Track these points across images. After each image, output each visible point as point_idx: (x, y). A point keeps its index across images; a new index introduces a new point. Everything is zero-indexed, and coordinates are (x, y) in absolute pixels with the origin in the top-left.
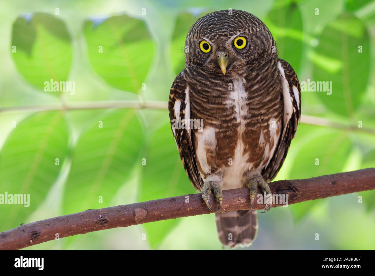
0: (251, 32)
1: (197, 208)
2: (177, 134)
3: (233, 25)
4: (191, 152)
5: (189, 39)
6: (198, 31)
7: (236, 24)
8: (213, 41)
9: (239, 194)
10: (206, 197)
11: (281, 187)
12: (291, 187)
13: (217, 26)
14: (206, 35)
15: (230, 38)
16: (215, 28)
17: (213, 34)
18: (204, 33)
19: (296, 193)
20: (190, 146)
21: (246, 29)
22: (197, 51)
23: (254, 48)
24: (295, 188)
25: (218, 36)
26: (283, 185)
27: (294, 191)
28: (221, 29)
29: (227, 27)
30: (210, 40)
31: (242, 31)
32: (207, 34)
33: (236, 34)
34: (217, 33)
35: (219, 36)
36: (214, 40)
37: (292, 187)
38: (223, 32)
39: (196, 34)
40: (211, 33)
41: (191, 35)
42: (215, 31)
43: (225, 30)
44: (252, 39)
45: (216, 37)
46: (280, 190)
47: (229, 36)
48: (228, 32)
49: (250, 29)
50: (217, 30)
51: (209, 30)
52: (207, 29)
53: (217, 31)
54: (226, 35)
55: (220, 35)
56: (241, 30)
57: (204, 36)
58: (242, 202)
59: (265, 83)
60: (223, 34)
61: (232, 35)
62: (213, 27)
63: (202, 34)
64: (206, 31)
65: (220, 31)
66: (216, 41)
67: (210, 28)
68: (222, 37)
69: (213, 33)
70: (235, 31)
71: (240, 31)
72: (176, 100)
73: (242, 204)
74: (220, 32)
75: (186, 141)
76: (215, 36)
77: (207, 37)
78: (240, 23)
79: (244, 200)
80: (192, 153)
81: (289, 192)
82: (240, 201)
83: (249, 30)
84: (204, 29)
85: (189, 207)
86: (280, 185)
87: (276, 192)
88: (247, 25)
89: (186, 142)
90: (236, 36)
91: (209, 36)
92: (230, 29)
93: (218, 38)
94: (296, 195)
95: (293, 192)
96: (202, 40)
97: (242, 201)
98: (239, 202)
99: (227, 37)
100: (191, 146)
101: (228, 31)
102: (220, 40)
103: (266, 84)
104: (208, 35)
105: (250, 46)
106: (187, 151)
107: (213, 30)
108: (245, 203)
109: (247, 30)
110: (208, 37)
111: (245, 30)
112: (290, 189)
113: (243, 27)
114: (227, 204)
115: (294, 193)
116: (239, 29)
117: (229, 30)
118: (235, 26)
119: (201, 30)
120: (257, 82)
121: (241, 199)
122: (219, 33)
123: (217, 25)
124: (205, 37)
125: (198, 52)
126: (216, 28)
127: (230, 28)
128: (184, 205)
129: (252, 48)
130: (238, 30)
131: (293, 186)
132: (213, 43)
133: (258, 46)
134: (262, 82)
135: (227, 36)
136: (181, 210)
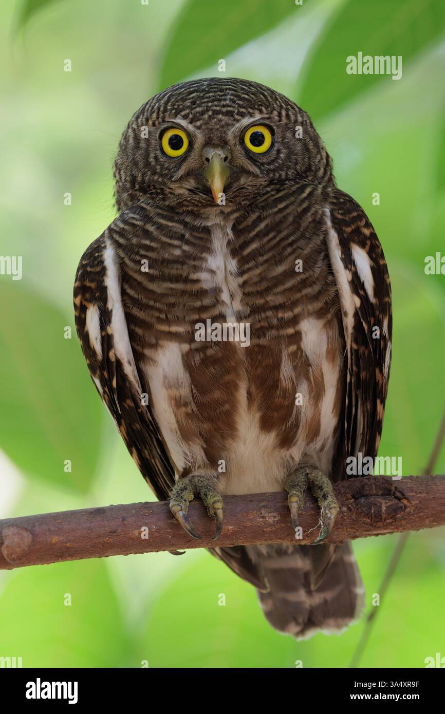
0: (284, 120)
1: (156, 531)
2: (107, 390)
3: (246, 96)
4: (148, 427)
5: (134, 130)
6: (159, 109)
7: (252, 96)
8: (198, 123)
9: (262, 504)
10: (178, 505)
11: (367, 488)
12: (390, 490)
13: (208, 95)
14: (181, 112)
15: (238, 121)
16: (203, 98)
17: (198, 109)
18: (176, 109)
19: (402, 503)
20: (142, 411)
21: (275, 110)
22: (152, 155)
23: (288, 157)
24: (400, 492)
25: (210, 113)
26: (371, 485)
27: (399, 499)
28: (220, 100)
29: (232, 97)
30: (191, 123)
31: (266, 112)
32: (184, 110)
33: (251, 115)
34: (210, 107)
35: (213, 114)
36: (201, 122)
37: (393, 489)
38: (224, 106)
39: (154, 115)
40: (196, 108)
41: (140, 120)
42: (203, 103)
43: (228, 102)
44: (284, 138)
45: (206, 116)
46: (363, 496)
47: (237, 117)
48: (234, 107)
49: (284, 113)
50: (208, 102)
51: (190, 101)
52: (184, 100)
53: (210, 104)
54: (229, 114)
55: (216, 113)
56: (263, 109)
57: (176, 115)
58: (271, 520)
59: (275, 237)
60: (224, 110)
61: (243, 115)
62: (199, 97)
63: (171, 111)
64: (181, 103)
65: (216, 103)
66: (207, 123)
67: (193, 98)
68: (220, 116)
69: (199, 106)
70: (251, 108)
71: (261, 112)
72: (88, 307)
73: (271, 525)
74: (216, 106)
75: (129, 402)
76: (203, 113)
77: (183, 116)
78: (261, 96)
79: (275, 517)
80: (151, 430)
81: (385, 499)
82: (263, 517)
83: (280, 115)
84: (177, 101)
85: (135, 529)
86: (363, 483)
87: (353, 500)
88: (276, 104)
89: (132, 404)
90: (252, 120)
91: (188, 114)
92: (240, 102)
93: (210, 117)
94: (401, 507)
95: (396, 501)
96: (170, 124)
97: (270, 517)
98: (262, 520)
99: (232, 118)
100: (145, 412)
101: (234, 105)
102: (215, 123)
103: (278, 239)
104: (188, 111)
105: (279, 151)
106: (138, 426)
107: (198, 102)
108: (277, 523)
109: (275, 113)
110: (185, 117)
111: (272, 113)
112: (389, 494)
113: (268, 104)
114: (232, 525)
115: (397, 504)
116: (260, 107)
117: (238, 104)
118: (250, 98)
119: (170, 104)
120: (257, 235)
121: (266, 515)
122: (215, 108)
123: (208, 92)
124: (179, 116)
125: (156, 158)
126: (207, 98)
127: (239, 100)
128: (126, 522)
129: (282, 155)
130: (256, 107)
131: (396, 488)
132: (199, 128)
133: (296, 154)
134: (267, 234)
135: (232, 116)
136: (116, 534)
